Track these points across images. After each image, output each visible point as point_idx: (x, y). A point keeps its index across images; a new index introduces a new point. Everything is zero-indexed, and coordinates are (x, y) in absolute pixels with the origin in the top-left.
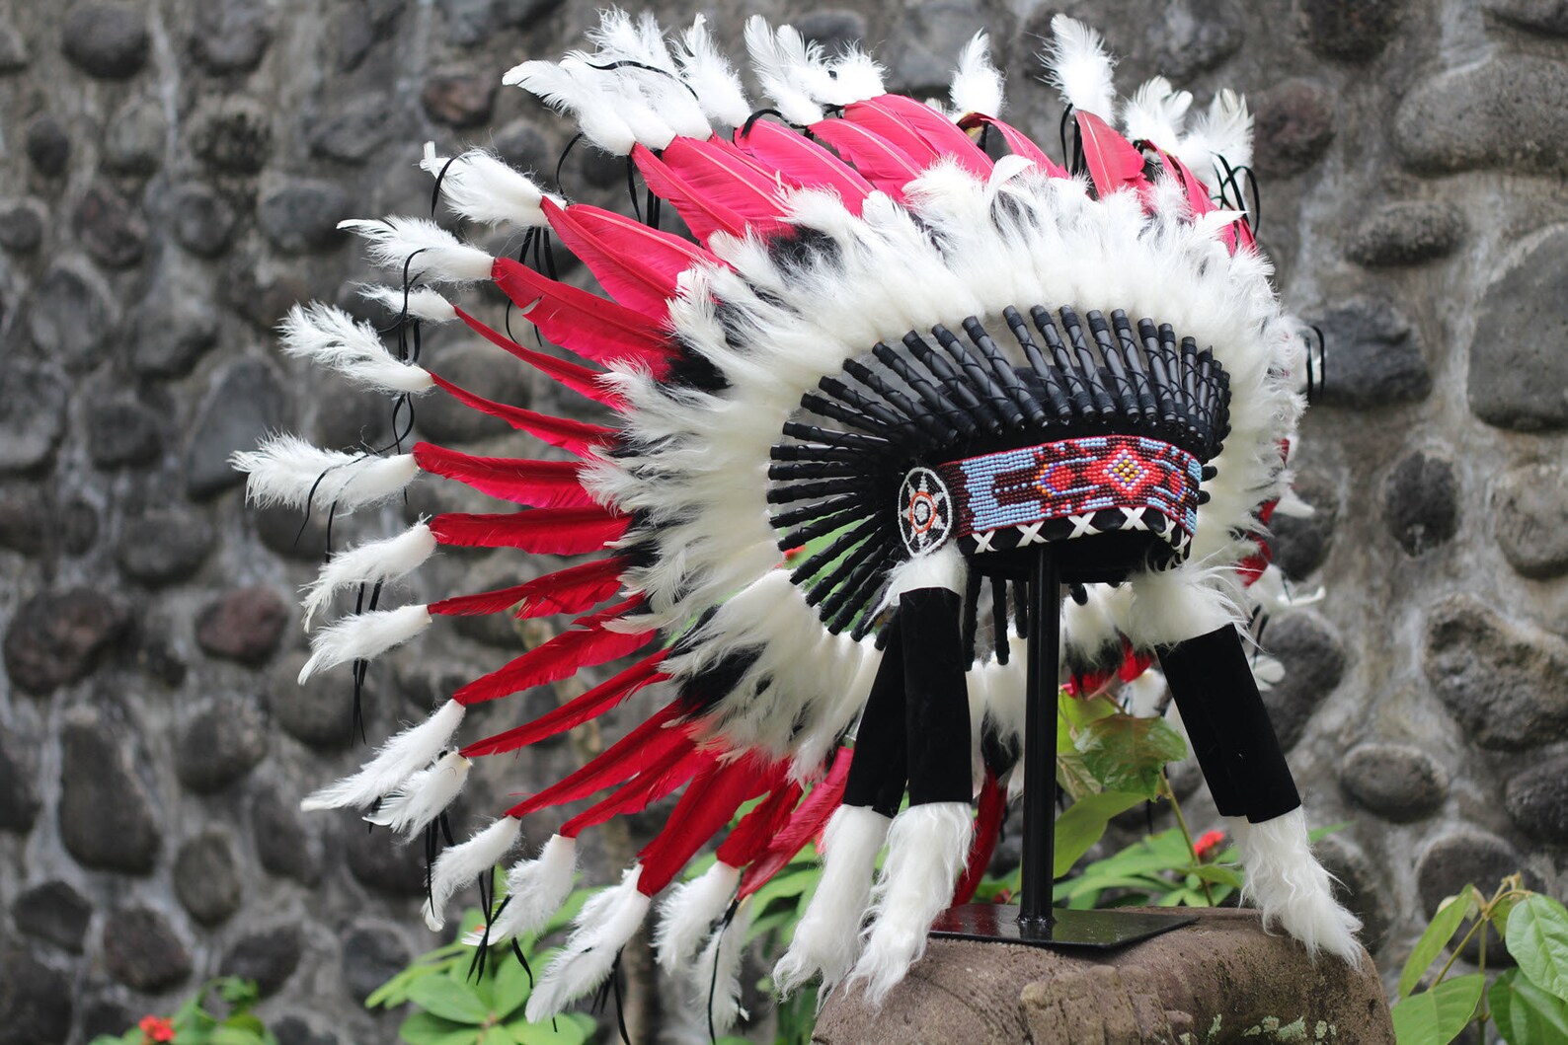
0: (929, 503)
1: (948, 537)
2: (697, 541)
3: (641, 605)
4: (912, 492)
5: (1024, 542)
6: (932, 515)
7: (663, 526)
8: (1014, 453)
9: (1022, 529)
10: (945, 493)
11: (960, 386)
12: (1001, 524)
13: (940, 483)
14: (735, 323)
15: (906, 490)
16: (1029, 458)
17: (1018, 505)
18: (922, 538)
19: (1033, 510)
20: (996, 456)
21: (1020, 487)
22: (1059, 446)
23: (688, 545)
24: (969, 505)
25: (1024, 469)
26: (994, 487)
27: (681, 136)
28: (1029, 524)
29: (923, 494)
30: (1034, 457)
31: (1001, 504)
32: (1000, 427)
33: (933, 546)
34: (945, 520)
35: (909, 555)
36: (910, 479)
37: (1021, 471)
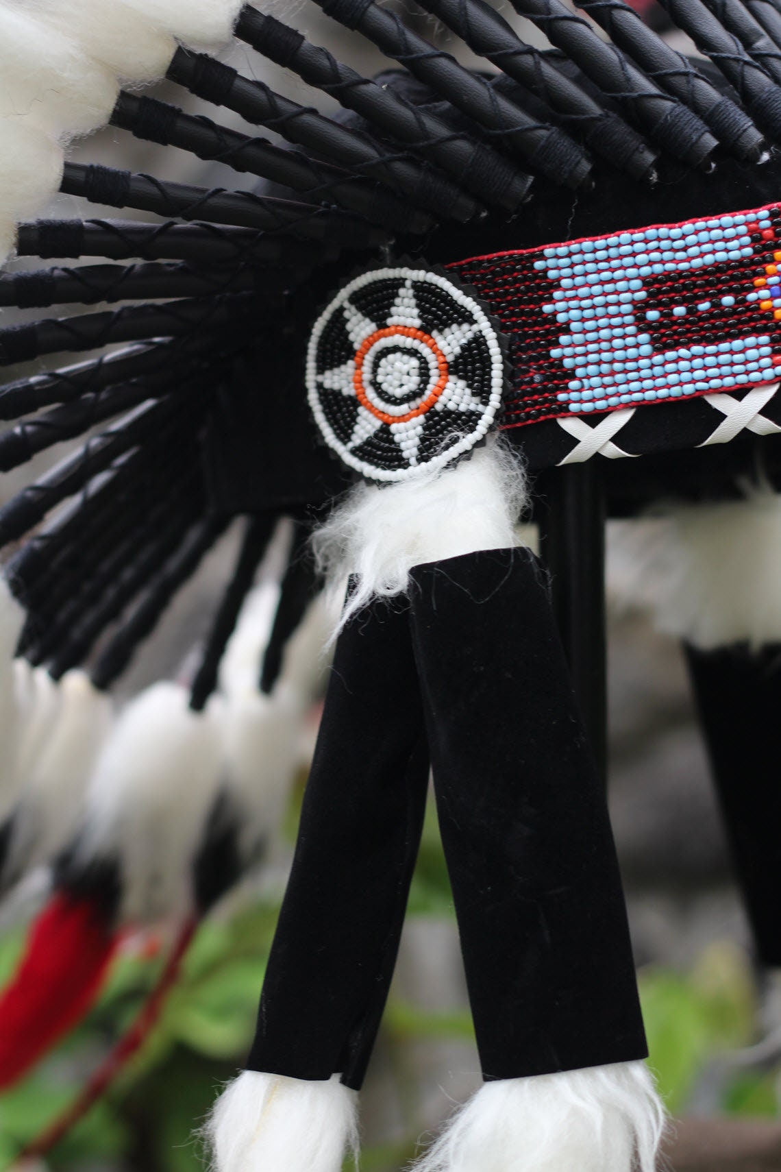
0: (425, 351)
1: (491, 428)
4: (360, 328)
5: (723, 433)
6: (434, 379)
8: (701, 224)
9: (720, 403)
10: (484, 324)
11: (547, 70)
12: (663, 393)
13: (469, 303)
15: (338, 319)
16: (738, 237)
17: (711, 349)
18: (408, 435)
19: (750, 359)
20: (651, 232)
21: (717, 305)
24: (555, 353)
25: (728, 262)
26: (640, 308)
28: (739, 393)
29: (405, 331)
30: (750, 233)
31: (660, 346)
32: (657, 165)
33: (454, 451)
34: (482, 392)
35: (353, 477)
36: (355, 299)
37: (718, 268)
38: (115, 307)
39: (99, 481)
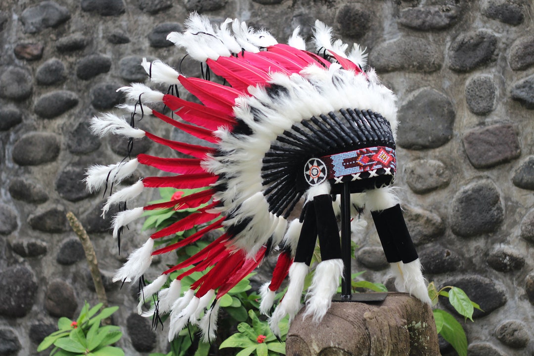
0: (318, 169)
1: (326, 179)
2: (239, 183)
3: (220, 204)
4: (310, 166)
5: (354, 179)
6: (319, 173)
7: (230, 178)
8: (350, 152)
9: (353, 175)
10: (325, 166)
11: (331, 133)
12: (346, 174)
13: (323, 163)
14: (257, 114)
15: (308, 165)
16: (355, 154)
17: (352, 168)
18: (316, 180)
19: (357, 169)
20: (344, 153)
21: (352, 163)
22: (364, 150)
23: (237, 184)
24: (333, 169)
26: (343, 163)
27: (222, 56)
28: (356, 174)
29: (315, 166)
30: (357, 153)
31: (346, 168)
32: (345, 145)
33: (321, 182)
34: (324, 174)
35: (310, 185)
36: (309, 162)
37: (353, 158)
38: (279, 163)
39: (280, 186)
